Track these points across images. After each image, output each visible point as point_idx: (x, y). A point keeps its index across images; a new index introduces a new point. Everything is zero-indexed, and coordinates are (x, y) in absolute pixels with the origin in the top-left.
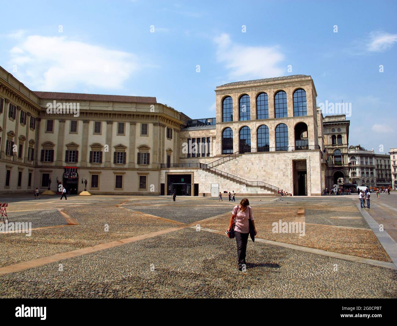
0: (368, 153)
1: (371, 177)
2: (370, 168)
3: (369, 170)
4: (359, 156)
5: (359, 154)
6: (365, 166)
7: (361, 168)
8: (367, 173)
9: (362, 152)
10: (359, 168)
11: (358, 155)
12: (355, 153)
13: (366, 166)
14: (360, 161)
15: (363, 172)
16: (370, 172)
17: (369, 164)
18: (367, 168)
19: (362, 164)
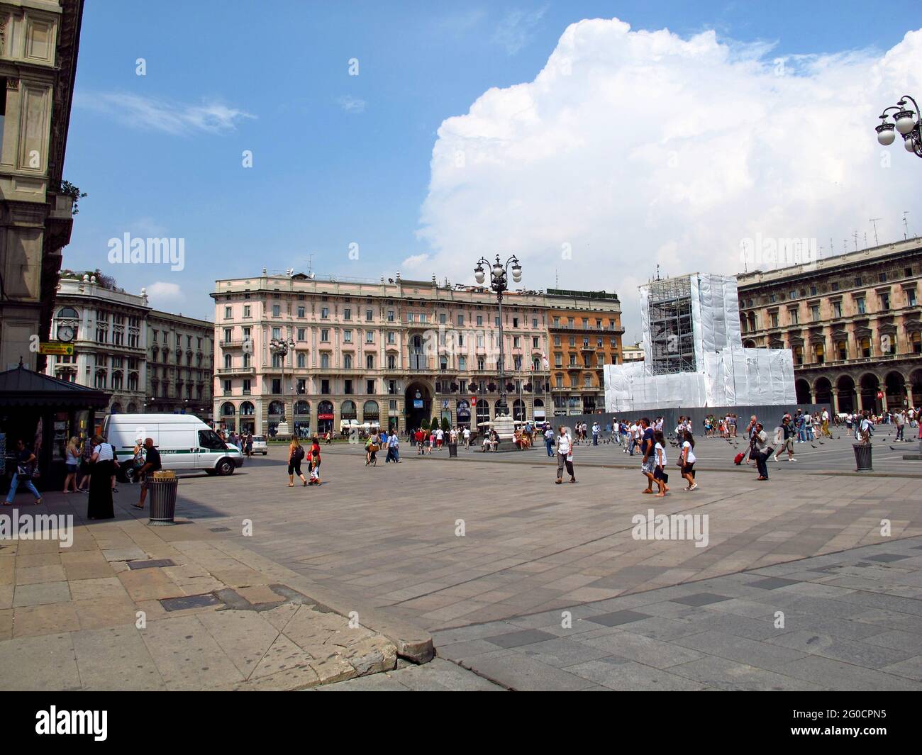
0: (126, 300)
1: (129, 392)
2: (128, 359)
3: (126, 364)
4: (92, 309)
5: (94, 302)
6: (111, 348)
7: (95, 355)
8: (118, 376)
9: (104, 294)
10: (87, 354)
11: (91, 306)
12: (80, 293)
13: (116, 349)
14: (94, 326)
15: (102, 370)
16: (126, 372)
17: (126, 343)
18: (119, 357)
19: (101, 340)
